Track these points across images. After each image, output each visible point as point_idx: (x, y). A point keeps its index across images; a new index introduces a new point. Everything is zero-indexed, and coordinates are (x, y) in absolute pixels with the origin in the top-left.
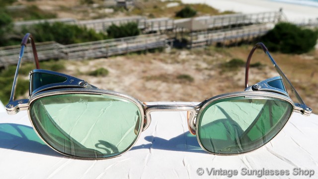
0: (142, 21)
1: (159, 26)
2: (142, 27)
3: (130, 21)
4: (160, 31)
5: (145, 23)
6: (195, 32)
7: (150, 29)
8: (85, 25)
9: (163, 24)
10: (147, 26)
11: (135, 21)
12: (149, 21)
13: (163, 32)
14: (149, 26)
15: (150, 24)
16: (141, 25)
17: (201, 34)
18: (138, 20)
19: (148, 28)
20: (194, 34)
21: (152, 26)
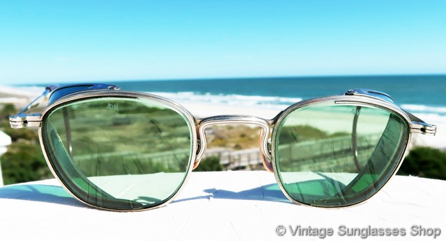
0: (226, 154)
1: (249, 160)
2: (226, 162)
3: (210, 155)
4: (251, 166)
5: (229, 157)
6: (297, 161)
7: (236, 165)
8: (150, 159)
9: (254, 156)
10: (232, 161)
11: (216, 155)
12: (235, 153)
13: (254, 167)
14: (235, 160)
15: (237, 157)
16: (225, 159)
17: (305, 164)
18: (220, 154)
19: (233, 163)
20: (295, 164)
21: (239, 160)
